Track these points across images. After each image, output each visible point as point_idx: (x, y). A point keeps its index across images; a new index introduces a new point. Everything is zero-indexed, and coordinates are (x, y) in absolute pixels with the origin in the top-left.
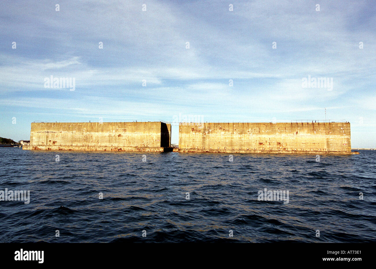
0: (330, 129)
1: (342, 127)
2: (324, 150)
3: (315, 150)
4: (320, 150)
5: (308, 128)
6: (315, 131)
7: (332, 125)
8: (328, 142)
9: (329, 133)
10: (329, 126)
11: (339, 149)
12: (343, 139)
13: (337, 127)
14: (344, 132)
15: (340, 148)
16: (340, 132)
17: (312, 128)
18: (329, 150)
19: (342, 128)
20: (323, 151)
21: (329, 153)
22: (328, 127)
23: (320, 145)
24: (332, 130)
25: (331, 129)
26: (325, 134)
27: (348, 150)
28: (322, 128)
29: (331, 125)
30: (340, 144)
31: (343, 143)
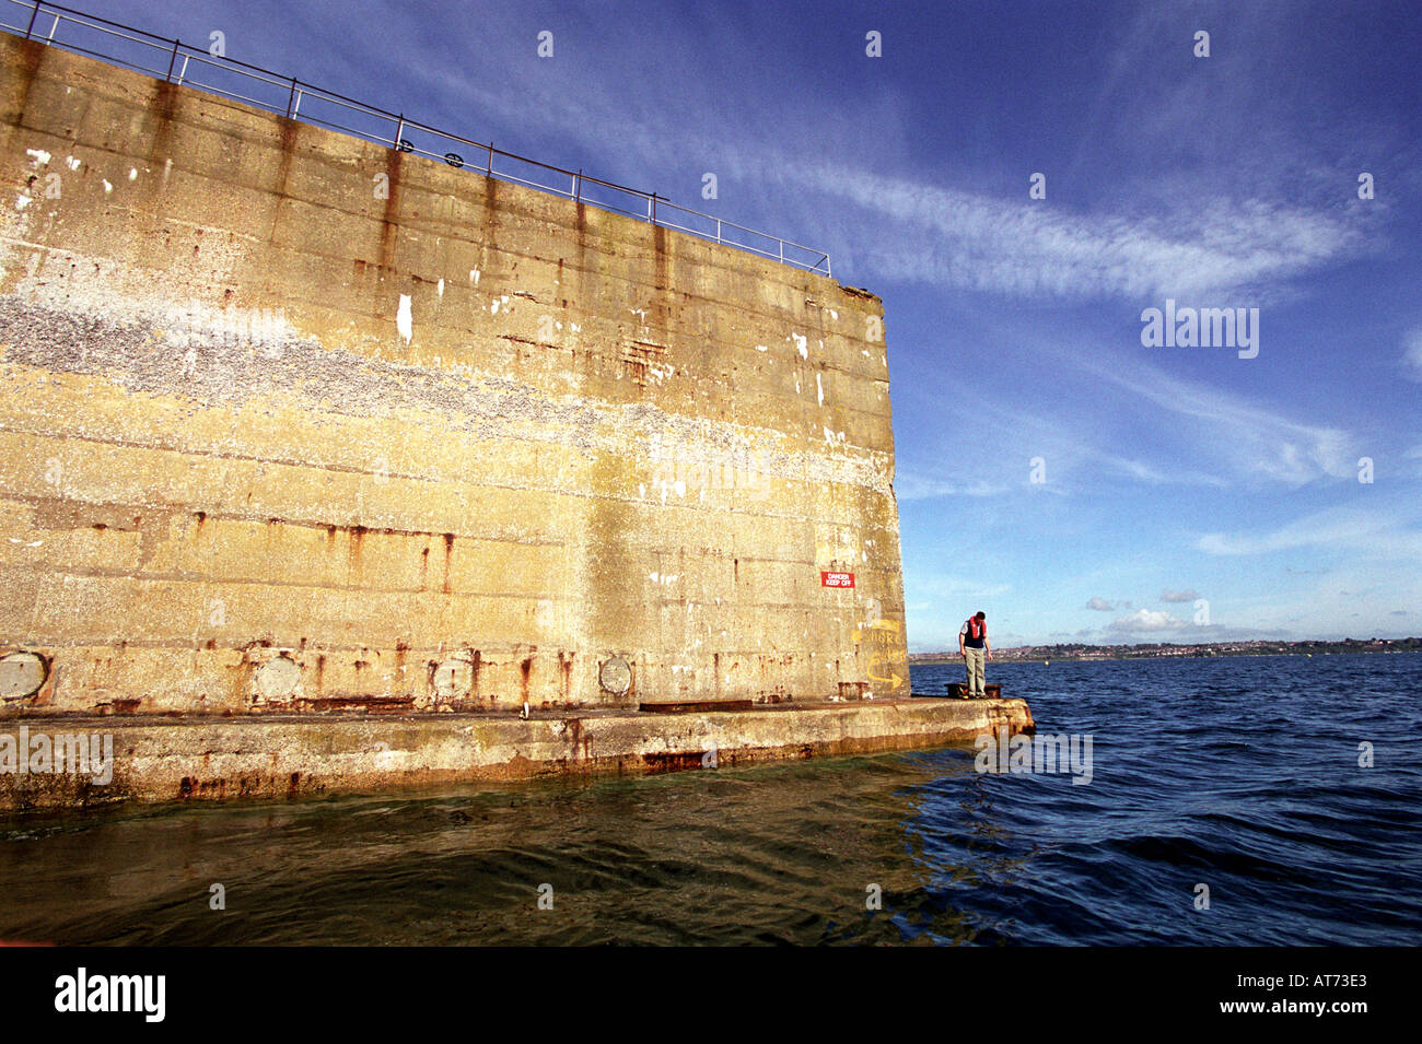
0: (660, 311)
1: (807, 329)
2: (545, 689)
3: (342, 681)
4: (452, 682)
5: (277, 214)
6: (405, 302)
7: (694, 262)
8: (610, 521)
9: (640, 368)
10: (649, 265)
11: (766, 662)
12: (811, 488)
13: (752, 310)
14: (826, 402)
15: (784, 637)
16: (779, 390)
17: (361, 238)
18: (621, 683)
19: (802, 345)
20: (509, 695)
21: (636, 735)
22: (635, 280)
23: (470, 565)
24: (679, 343)
25: (671, 324)
26: (574, 380)
27: (877, 670)
28: (541, 278)
29: (671, 267)
30: (784, 568)
31: (823, 558)
